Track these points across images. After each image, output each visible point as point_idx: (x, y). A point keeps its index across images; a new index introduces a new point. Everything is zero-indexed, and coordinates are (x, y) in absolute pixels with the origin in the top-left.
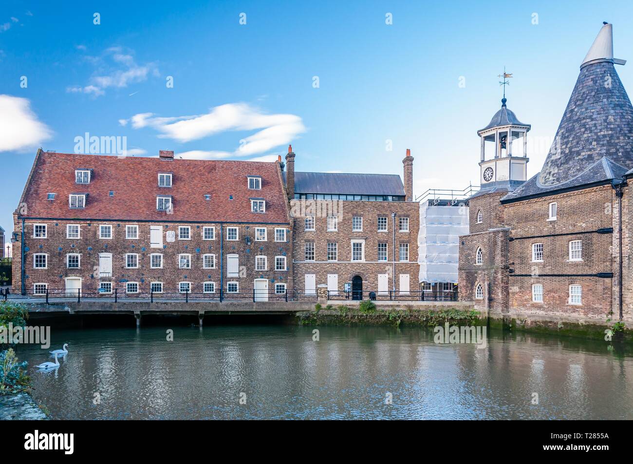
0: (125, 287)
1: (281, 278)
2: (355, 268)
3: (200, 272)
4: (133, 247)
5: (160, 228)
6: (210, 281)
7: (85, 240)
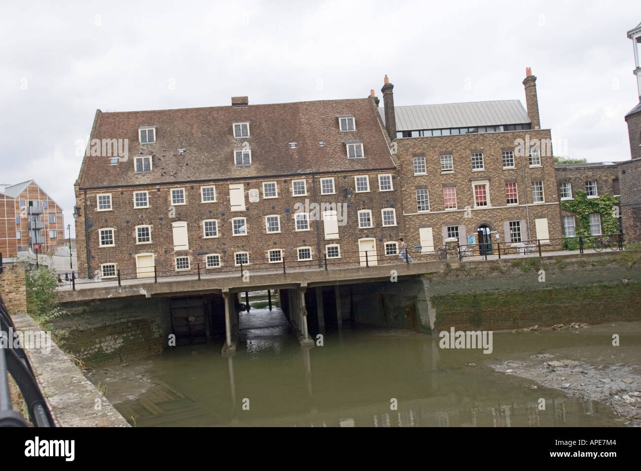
0: (205, 260)
1: (390, 236)
2: (480, 216)
3: (291, 236)
4: (210, 212)
5: (241, 186)
6: (305, 245)
7: (155, 208)
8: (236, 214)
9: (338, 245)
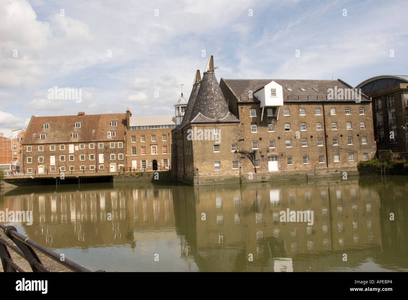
0: (60, 168)
1: (121, 163)
2: (154, 157)
3: (88, 162)
4: (63, 153)
5: (73, 145)
6: (92, 165)
7: (45, 152)
8: (71, 154)
9: (103, 165)
